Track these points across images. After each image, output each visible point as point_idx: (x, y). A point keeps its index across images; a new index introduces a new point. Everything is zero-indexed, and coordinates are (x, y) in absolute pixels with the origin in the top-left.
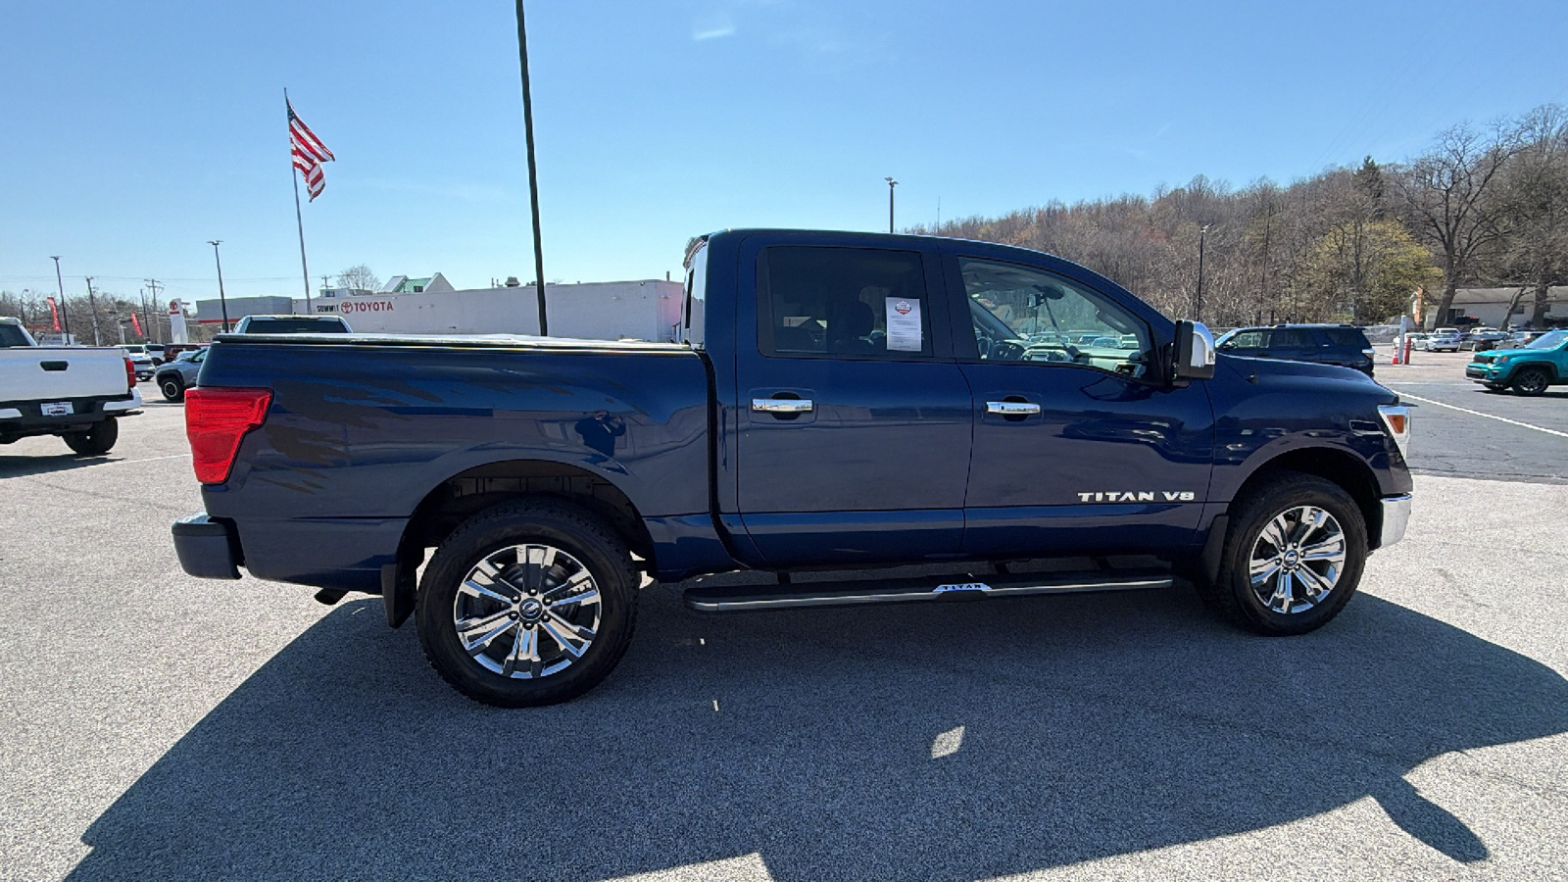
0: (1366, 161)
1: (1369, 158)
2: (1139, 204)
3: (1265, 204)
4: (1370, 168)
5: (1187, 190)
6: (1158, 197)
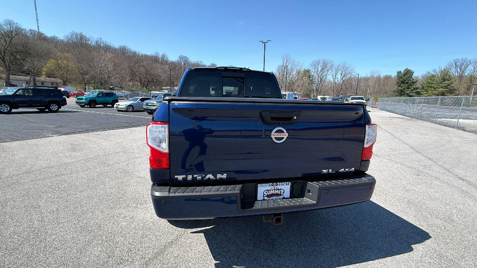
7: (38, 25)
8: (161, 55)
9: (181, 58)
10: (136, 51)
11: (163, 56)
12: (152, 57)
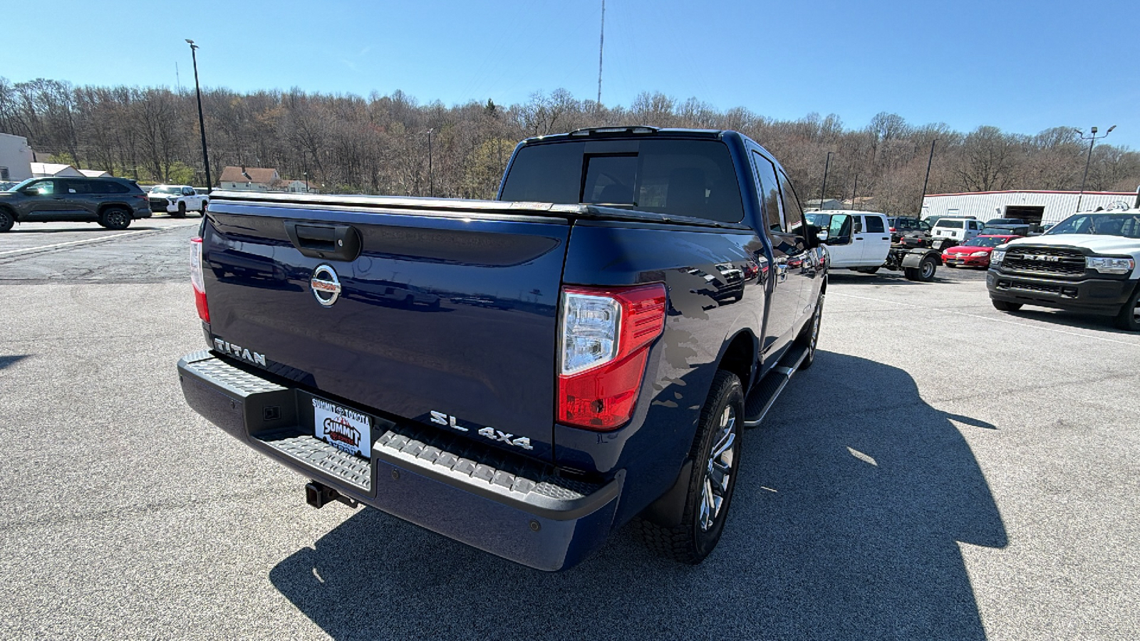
0: (489, 102)
1: (490, 99)
2: (360, 102)
3: (438, 118)
4: (492, 107)
5: (392, 100)
6: (373, 100)
7: (599, 90)
8: (824, 118)
9: (880, 120)
10: (764, 117)
11: (829, 120)
12: (799, 125)
